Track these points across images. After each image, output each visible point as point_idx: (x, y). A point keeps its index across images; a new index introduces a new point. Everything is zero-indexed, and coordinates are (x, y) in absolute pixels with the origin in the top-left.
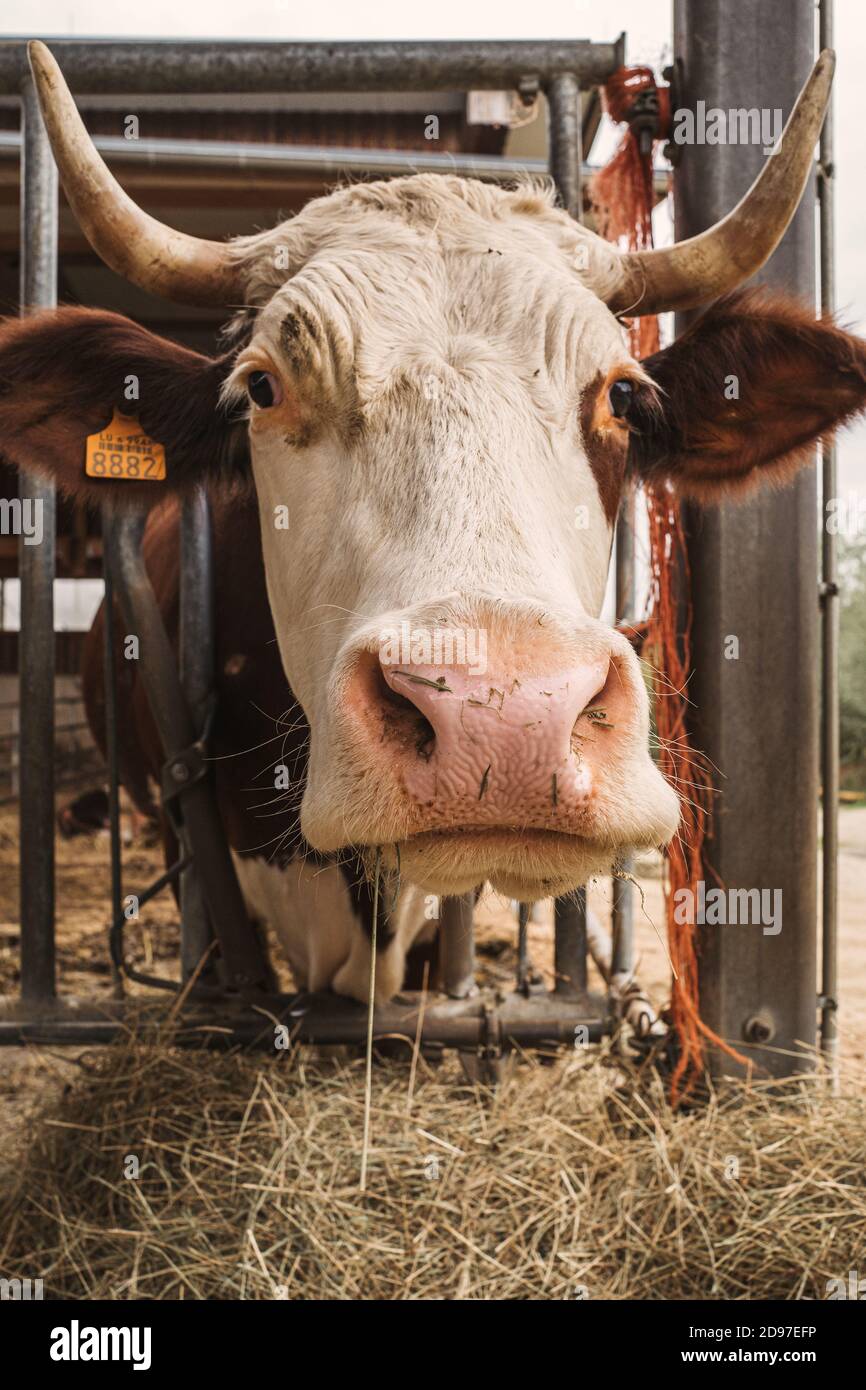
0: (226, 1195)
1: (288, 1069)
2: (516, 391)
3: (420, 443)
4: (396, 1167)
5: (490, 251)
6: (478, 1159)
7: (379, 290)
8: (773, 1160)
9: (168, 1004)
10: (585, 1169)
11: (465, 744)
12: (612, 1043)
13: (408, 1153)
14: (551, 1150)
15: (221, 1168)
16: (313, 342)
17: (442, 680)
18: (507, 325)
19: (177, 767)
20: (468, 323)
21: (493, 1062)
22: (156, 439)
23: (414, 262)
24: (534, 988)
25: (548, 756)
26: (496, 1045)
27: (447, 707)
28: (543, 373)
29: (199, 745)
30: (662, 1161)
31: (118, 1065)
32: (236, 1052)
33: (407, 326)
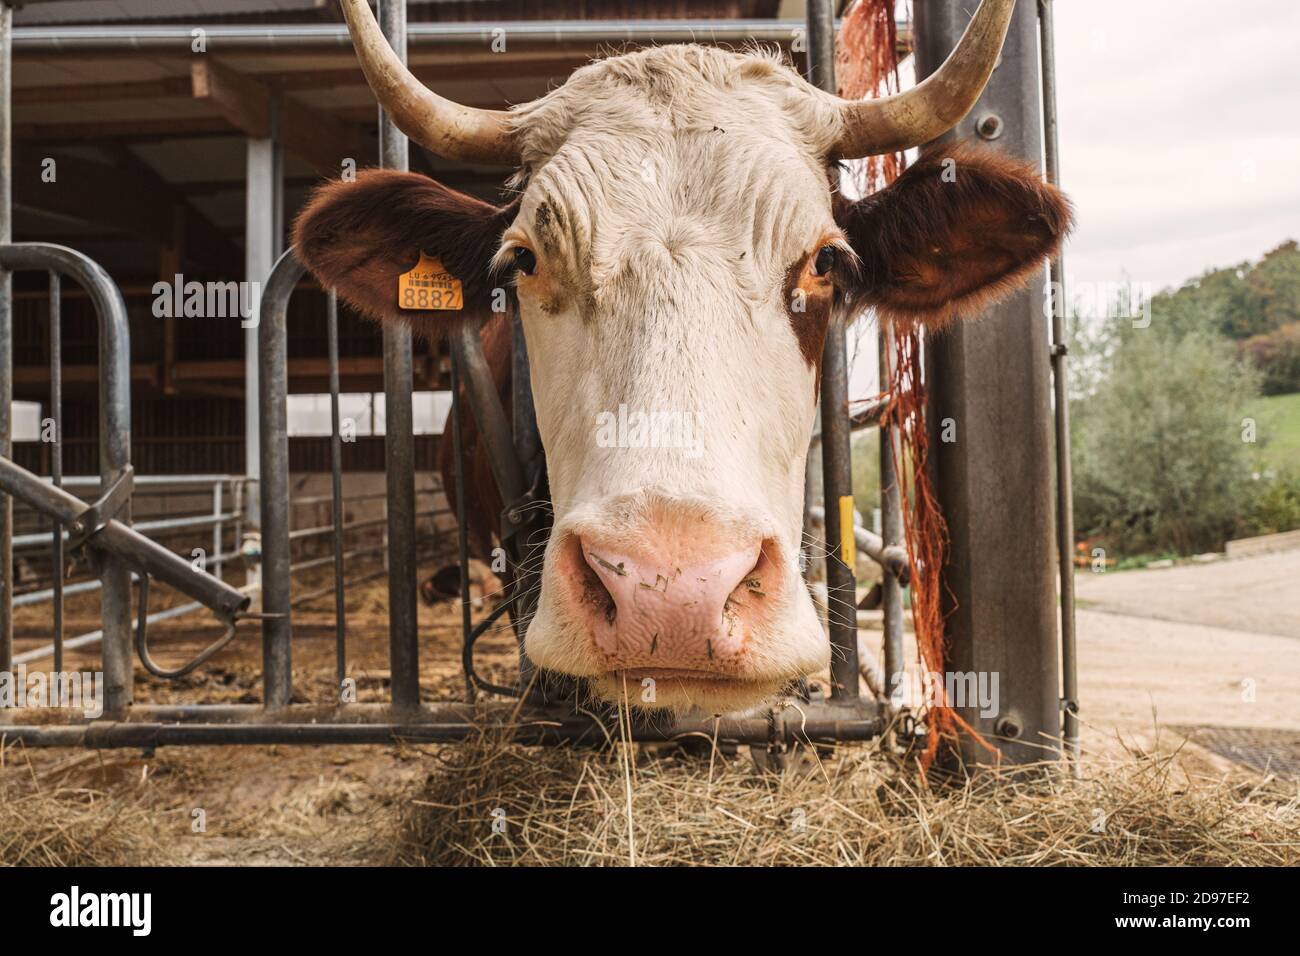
0: (559, 859)
1: (608, 761)
2: (722, 275)
3: (636, 331)
4: (699, 838)
5: (715, 129)
6: (766, 832)
7: (616, 177)
8: (1021, 833)
9: (510, 708)
10: (859, 840)
11: (637, 616)
12: (880, 740)
13: (710, 826)
14: (830, 826)
15: (556, 838)
16: (560, 229)
17: (621, 566)
18: (721, 207)
19: (512, 513)
20: (689, 205)
21: (780, 756)
22: (456, 276)
23: (649, 144)
24: (813, 695)
25: (703, 626)
26: (783, 742)
27: (625, 586)
28: (749, 256)
29: (529, 494)
30: (925, 834)
31: (470, 758)
32: (566, 745)
33: (637, 211)
